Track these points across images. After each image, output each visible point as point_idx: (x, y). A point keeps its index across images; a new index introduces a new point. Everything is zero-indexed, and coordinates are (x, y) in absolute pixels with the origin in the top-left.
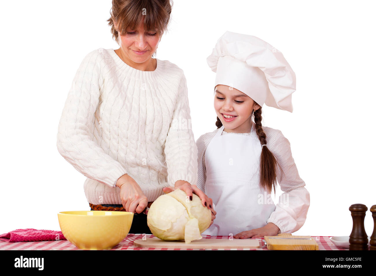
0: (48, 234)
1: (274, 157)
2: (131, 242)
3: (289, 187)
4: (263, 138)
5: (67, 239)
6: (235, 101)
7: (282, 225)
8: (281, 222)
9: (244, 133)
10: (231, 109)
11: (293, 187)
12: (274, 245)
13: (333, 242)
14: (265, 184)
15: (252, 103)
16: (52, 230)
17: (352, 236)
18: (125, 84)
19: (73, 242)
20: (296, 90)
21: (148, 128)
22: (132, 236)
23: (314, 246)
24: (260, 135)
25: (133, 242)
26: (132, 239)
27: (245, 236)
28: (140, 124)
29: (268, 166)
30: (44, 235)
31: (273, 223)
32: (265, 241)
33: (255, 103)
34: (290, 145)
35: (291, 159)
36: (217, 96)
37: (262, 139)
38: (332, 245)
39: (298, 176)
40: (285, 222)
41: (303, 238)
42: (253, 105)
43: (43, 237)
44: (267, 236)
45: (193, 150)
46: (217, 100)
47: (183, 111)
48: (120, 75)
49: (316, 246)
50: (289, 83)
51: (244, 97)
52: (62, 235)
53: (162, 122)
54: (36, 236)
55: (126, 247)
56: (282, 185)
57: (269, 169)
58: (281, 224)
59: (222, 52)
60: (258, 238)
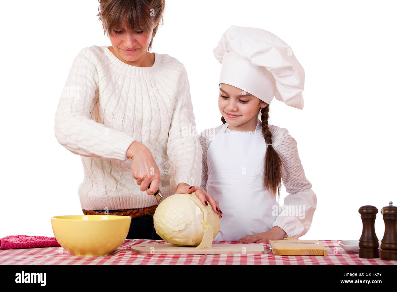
0: (41, 240)
1: (279, 157)
2: (129, 248)
3: (295, 188)
4: (268, 136)
5: (61, 245)
6: (240, 100)
7: (289, 229)
8: (287, 226)
9: (249, 131)
10: (235, 109)
11: (299, 189)
12: (280, 250)
13: (342, 247)
14: (269, 185)
15: (258, 102)
16: (46, 236)
17: (361, 240)
18: (120, 82)
19: (67, 248)
20: (304, 89)
21: (145, 128)
22: (130, 242)
23: (322, 250)
24: (266, 133)
25: (130, 247)
26: (130, 245)
27: (249, 241)
28: (135, 124)
29: (273, 166)
30: (37, 242)
31: (279, 226)
32: (270, 245)
33: (261, 102)
34: (297, 145)
35: (298, 160)
36: (222, 94)
37: (268, 138)
38: (341, 249)
39: (304, 178)
40: (292, 226)
41: (309, 242)
42: (259, 104)
43: (35, 243)
44: (272, 241)
45: (197, 151)
46: (222, 98)
47: (185, 109)
48: (115, 73)
49: (324, 250)
50: (296, 82)
51: (249, 97)
52: (56, 241)
53: (160, 122)
54: (28, 242)
55: (124, 253)
56: (288, 187)
57: (273, 170)
58: (287, 228)
59: (227, 47)
60: (263, 242)
